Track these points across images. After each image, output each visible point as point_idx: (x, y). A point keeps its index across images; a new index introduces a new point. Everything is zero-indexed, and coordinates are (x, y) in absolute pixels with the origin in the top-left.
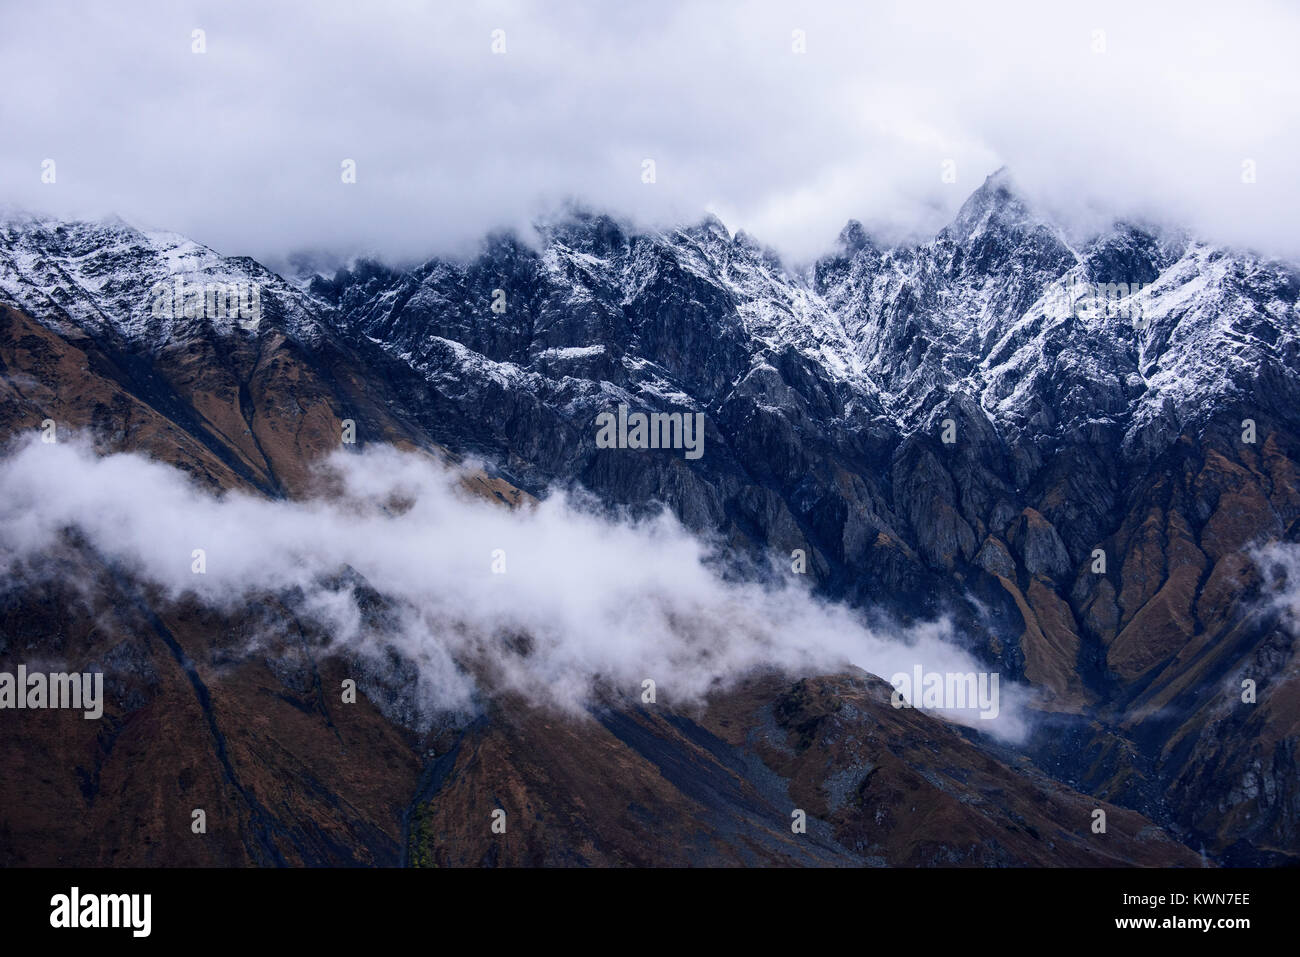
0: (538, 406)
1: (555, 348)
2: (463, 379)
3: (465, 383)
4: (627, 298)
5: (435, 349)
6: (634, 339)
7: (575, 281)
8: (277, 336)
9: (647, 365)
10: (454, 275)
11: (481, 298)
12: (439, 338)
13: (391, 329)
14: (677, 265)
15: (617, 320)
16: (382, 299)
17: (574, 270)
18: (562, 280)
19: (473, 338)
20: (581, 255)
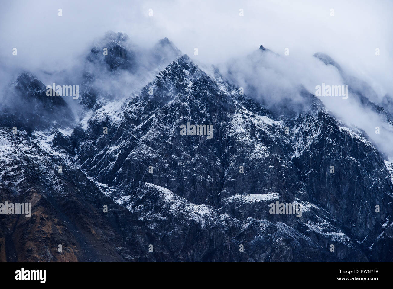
0: (228, 243)
1: (240, 194)
2: (171, 219)
3: (172, 222)
4: (296, 152)
5: (149, 194)
6: (301, 186)
7: (256, 140)
8: (35, 194)
9: (312, 208)
10: (164, 134)
11: (184, 153)
12: (152, 185)
13: (115, 176)
14: (337, 128)
15: (288, 172)
16: (108, 152)
17: (255, 130)
18: (247, 139)
19: (178, 185)
20: (260, 117)
